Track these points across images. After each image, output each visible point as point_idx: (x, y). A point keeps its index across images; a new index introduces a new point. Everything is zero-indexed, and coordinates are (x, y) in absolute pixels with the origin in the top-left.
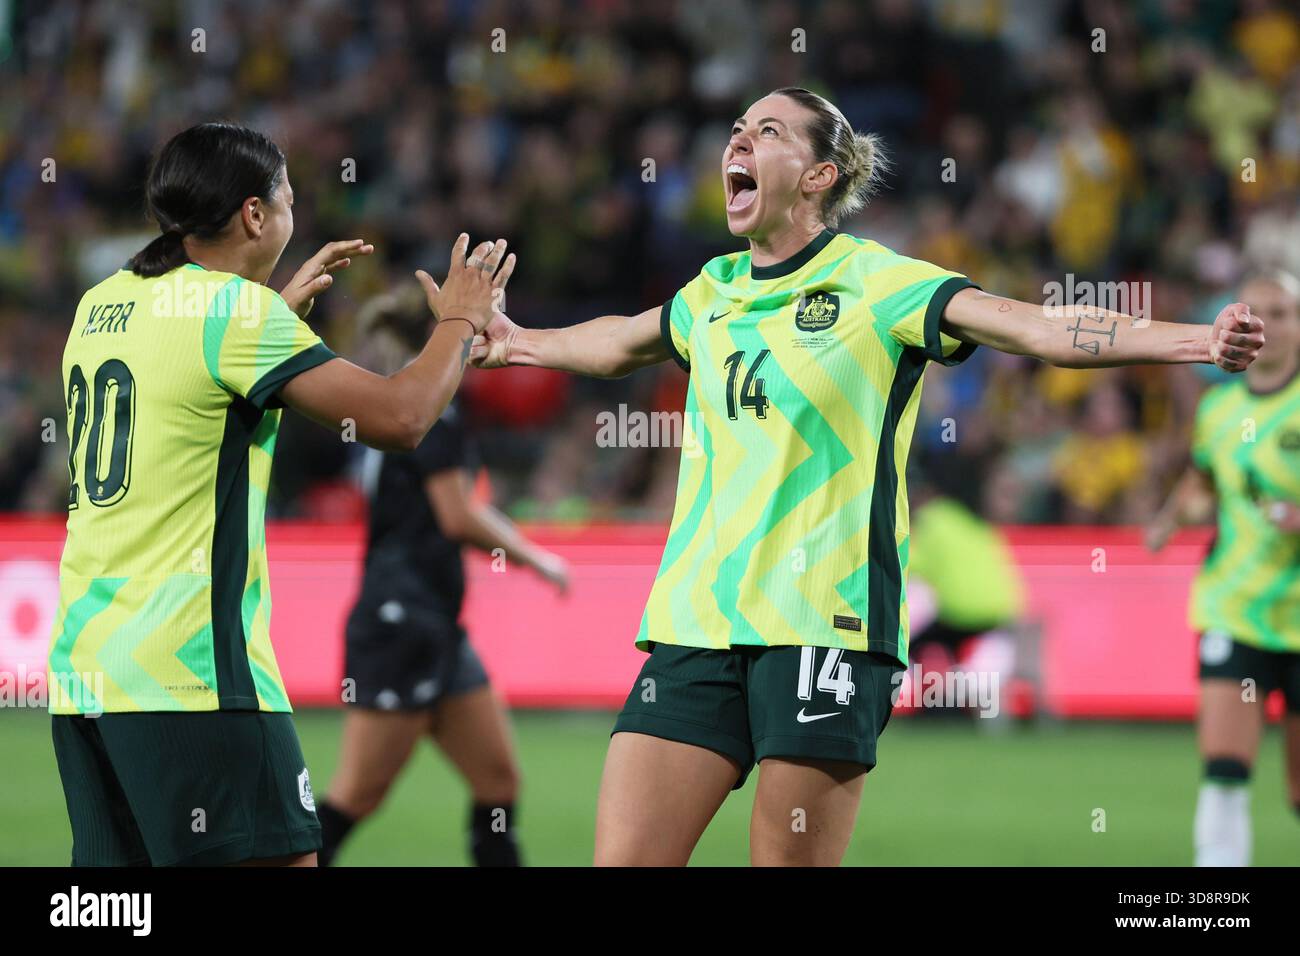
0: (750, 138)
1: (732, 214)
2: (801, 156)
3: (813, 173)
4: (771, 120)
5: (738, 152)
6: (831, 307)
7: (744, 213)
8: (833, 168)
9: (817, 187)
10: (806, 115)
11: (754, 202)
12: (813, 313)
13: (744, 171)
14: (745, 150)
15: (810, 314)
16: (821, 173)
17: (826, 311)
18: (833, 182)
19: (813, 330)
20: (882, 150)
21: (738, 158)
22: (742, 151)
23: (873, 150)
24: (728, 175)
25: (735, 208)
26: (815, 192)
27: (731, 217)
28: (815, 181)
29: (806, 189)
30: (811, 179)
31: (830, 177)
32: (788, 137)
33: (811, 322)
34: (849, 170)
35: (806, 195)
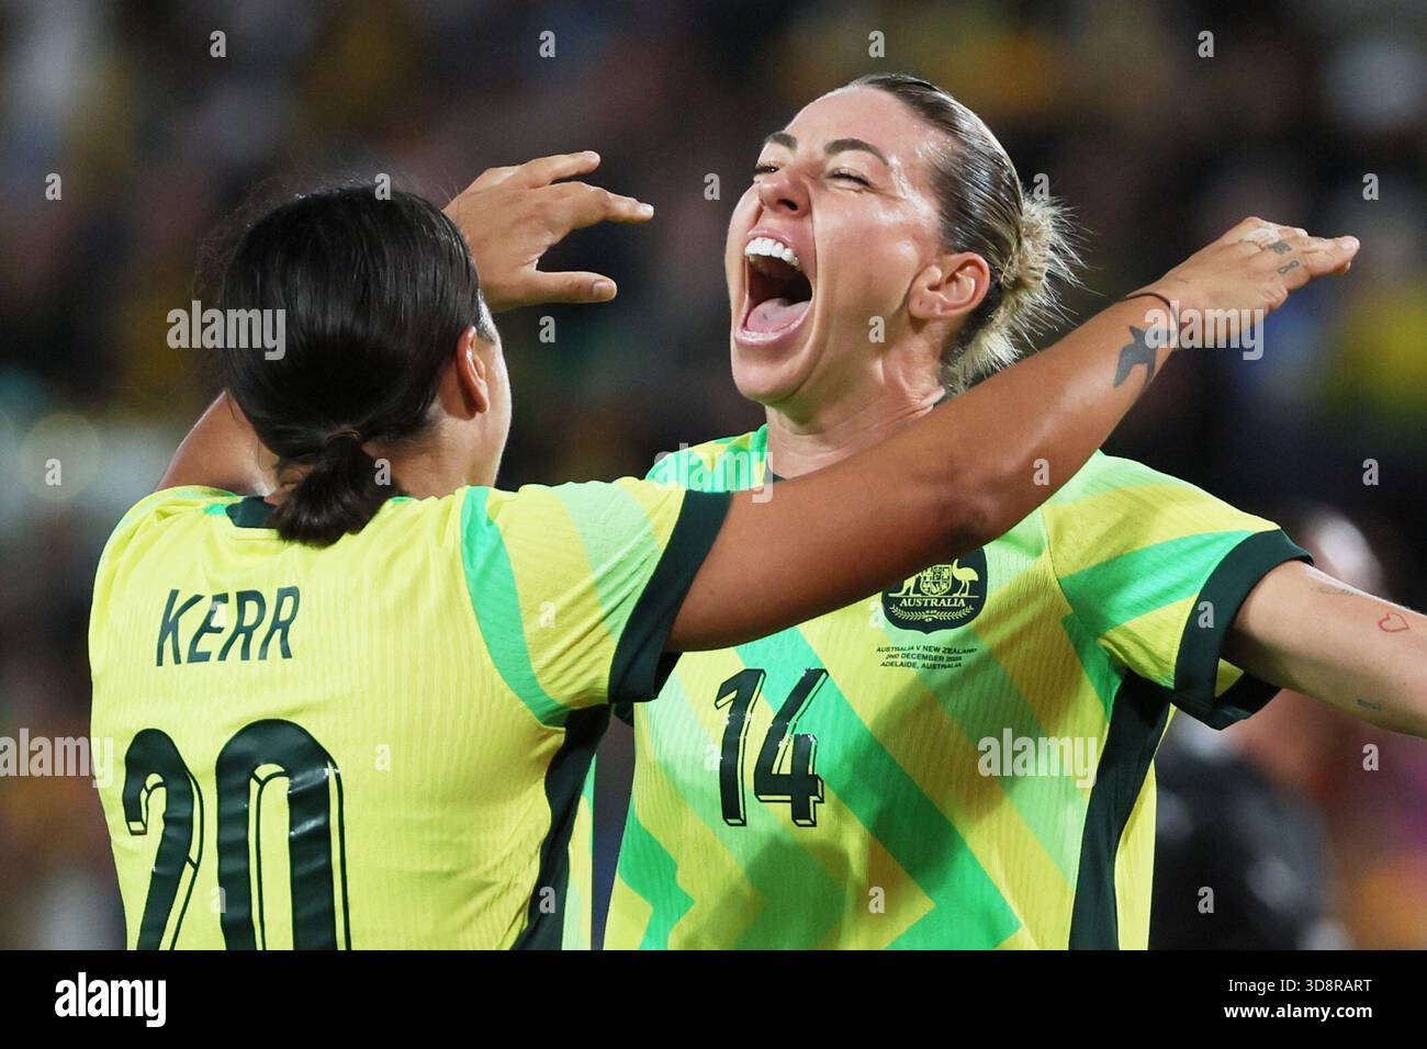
0: (806, 181)
1: (744, 347)
2: (916, 235)
3: (937, 274)
4: (854, 145)
5: (775, 209)
6: (967, 575)
7: (777, 351)
8: (980, 267)
9: (945, 307)
10: (930, 144)
11: (802, 326)
12: (924, 587)
13: (787, 255)
14: (792, 205)
15: (917, 589)
16: (952, 278)
17: (956, 584)
18: (978, 300)
19: (927, 628)
20: (1067, 237)
21: (772, 221)
22: (786, 209)
23: (1049, 234)
24: (745, 259)
25: (753, 337)
26: (940, 319)
27: (742, 356)
28: (940, 295)
29: (916, 308)
30: (934, 288)
31: (971, 287)
32: (893, 188)
33: (922, 609)
34: (1009, 273)
35: (918, 324)
